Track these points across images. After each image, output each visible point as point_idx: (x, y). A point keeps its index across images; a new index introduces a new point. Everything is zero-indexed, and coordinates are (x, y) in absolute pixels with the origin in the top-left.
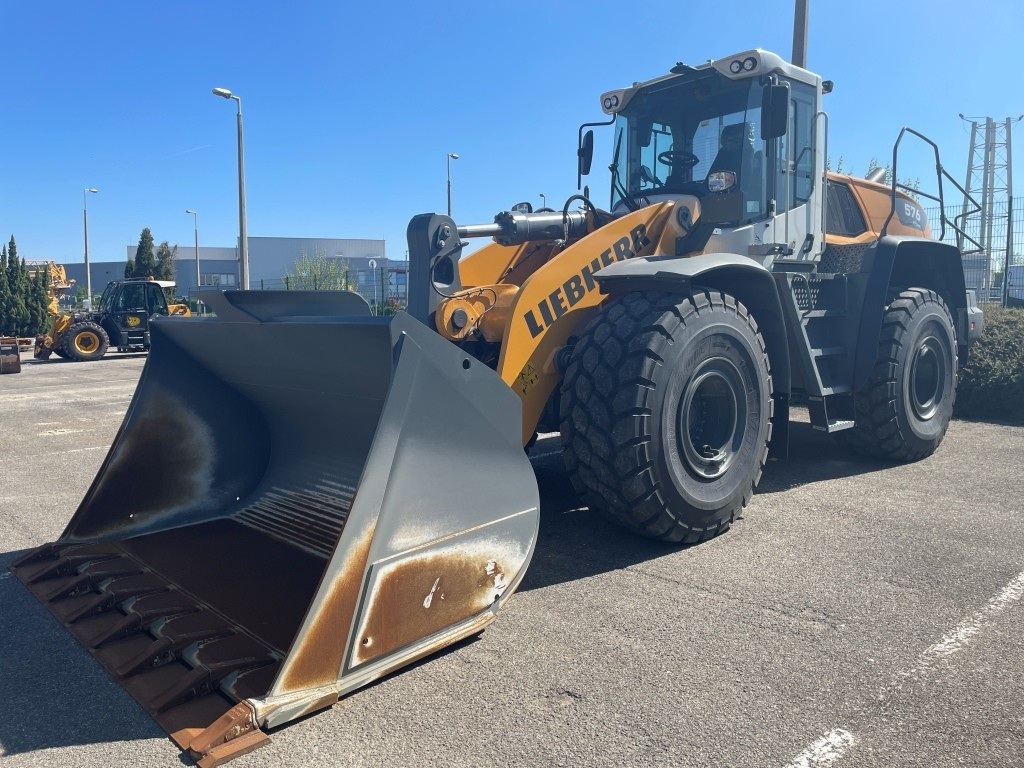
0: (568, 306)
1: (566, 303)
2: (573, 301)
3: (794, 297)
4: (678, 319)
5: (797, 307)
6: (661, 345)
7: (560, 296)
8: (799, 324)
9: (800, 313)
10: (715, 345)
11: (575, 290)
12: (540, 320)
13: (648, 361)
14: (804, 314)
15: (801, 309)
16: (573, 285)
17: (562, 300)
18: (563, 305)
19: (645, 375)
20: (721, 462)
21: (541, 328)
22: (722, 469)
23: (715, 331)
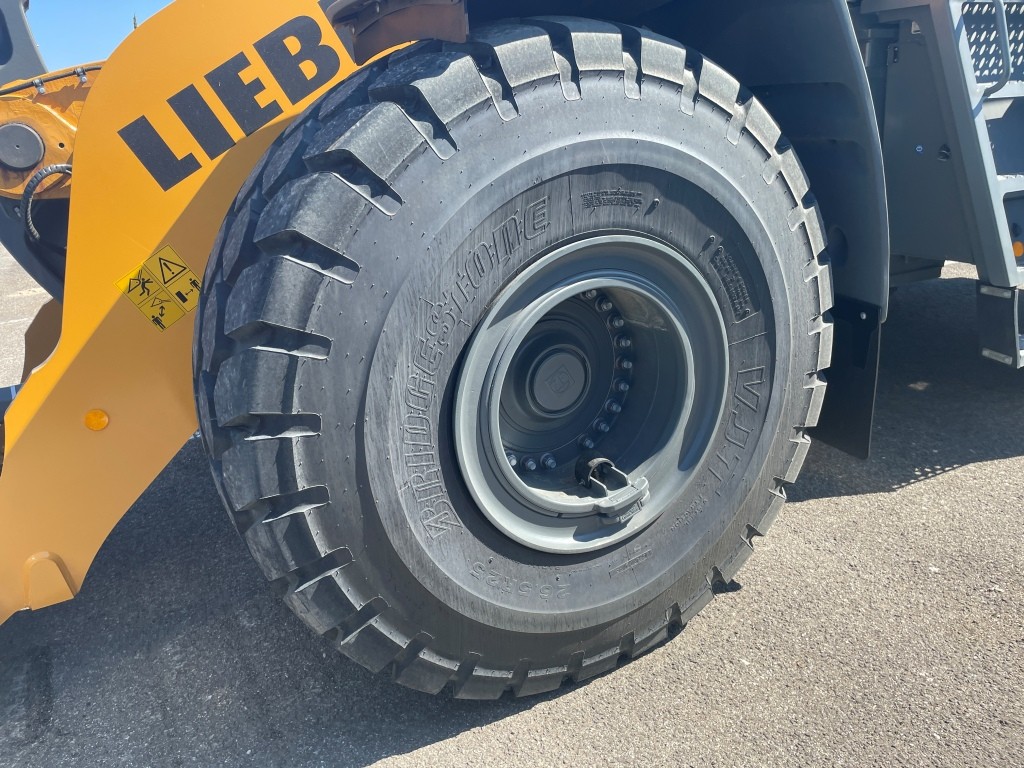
0: (284, 101)
1: (272, 92)
2: (296, 87)
3: (966, 52)
4: (421, 128)
5: (970, 75)
6: (345, 213)
7: (246, 76)
8: (970, 115)
9: (976, 90)
10: (590, 203)
11: (301, 57)
12: (180, 140)
13: (293, 270)
14: (988, 92)
15: (980, 80)
16: (293, 45)
17: (257, 86)
18: (262, 100)
19: (283, 311)
20: (635, 504)
21: (190, 165)
22: (637, 521)
23: (583, 160)
